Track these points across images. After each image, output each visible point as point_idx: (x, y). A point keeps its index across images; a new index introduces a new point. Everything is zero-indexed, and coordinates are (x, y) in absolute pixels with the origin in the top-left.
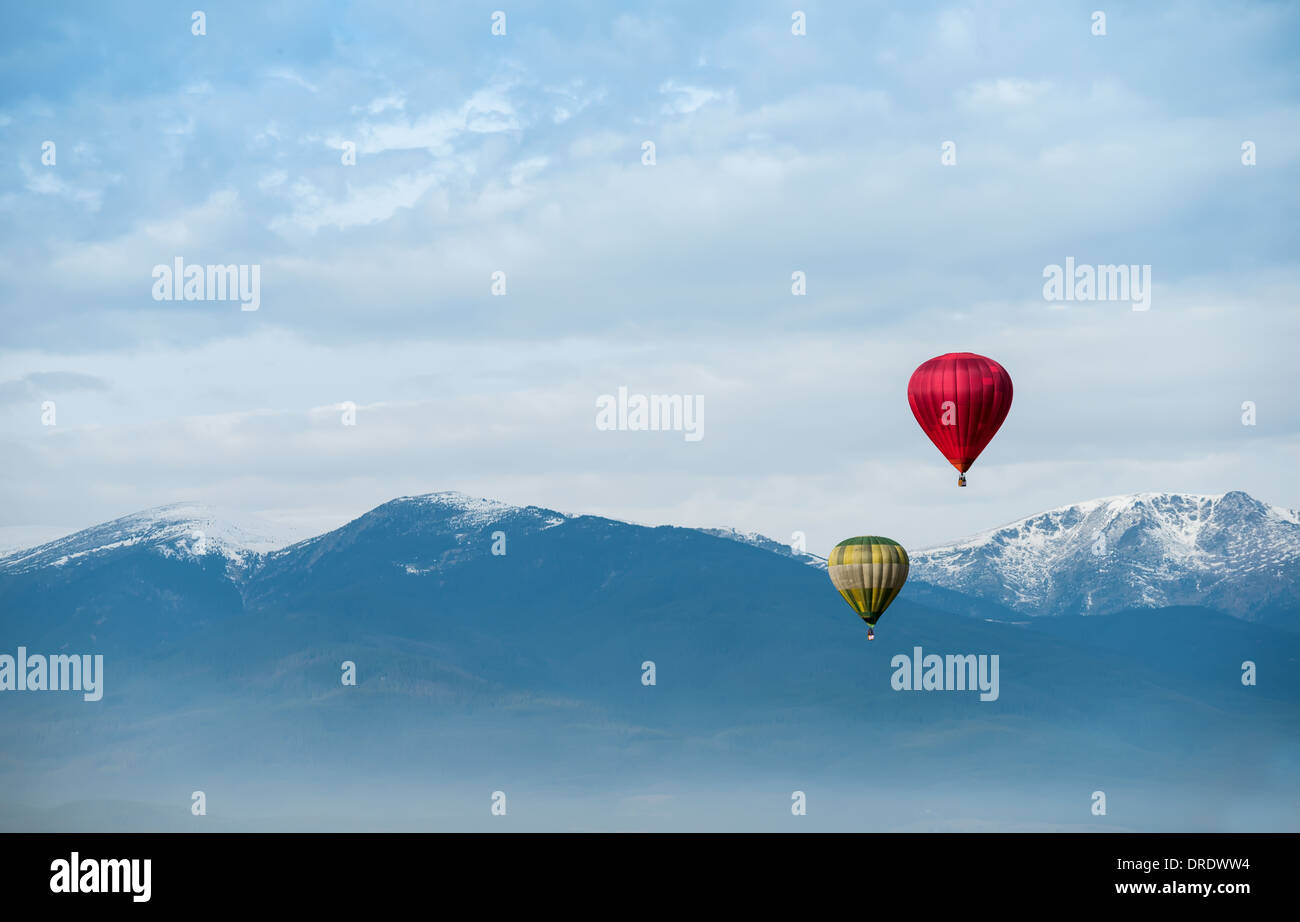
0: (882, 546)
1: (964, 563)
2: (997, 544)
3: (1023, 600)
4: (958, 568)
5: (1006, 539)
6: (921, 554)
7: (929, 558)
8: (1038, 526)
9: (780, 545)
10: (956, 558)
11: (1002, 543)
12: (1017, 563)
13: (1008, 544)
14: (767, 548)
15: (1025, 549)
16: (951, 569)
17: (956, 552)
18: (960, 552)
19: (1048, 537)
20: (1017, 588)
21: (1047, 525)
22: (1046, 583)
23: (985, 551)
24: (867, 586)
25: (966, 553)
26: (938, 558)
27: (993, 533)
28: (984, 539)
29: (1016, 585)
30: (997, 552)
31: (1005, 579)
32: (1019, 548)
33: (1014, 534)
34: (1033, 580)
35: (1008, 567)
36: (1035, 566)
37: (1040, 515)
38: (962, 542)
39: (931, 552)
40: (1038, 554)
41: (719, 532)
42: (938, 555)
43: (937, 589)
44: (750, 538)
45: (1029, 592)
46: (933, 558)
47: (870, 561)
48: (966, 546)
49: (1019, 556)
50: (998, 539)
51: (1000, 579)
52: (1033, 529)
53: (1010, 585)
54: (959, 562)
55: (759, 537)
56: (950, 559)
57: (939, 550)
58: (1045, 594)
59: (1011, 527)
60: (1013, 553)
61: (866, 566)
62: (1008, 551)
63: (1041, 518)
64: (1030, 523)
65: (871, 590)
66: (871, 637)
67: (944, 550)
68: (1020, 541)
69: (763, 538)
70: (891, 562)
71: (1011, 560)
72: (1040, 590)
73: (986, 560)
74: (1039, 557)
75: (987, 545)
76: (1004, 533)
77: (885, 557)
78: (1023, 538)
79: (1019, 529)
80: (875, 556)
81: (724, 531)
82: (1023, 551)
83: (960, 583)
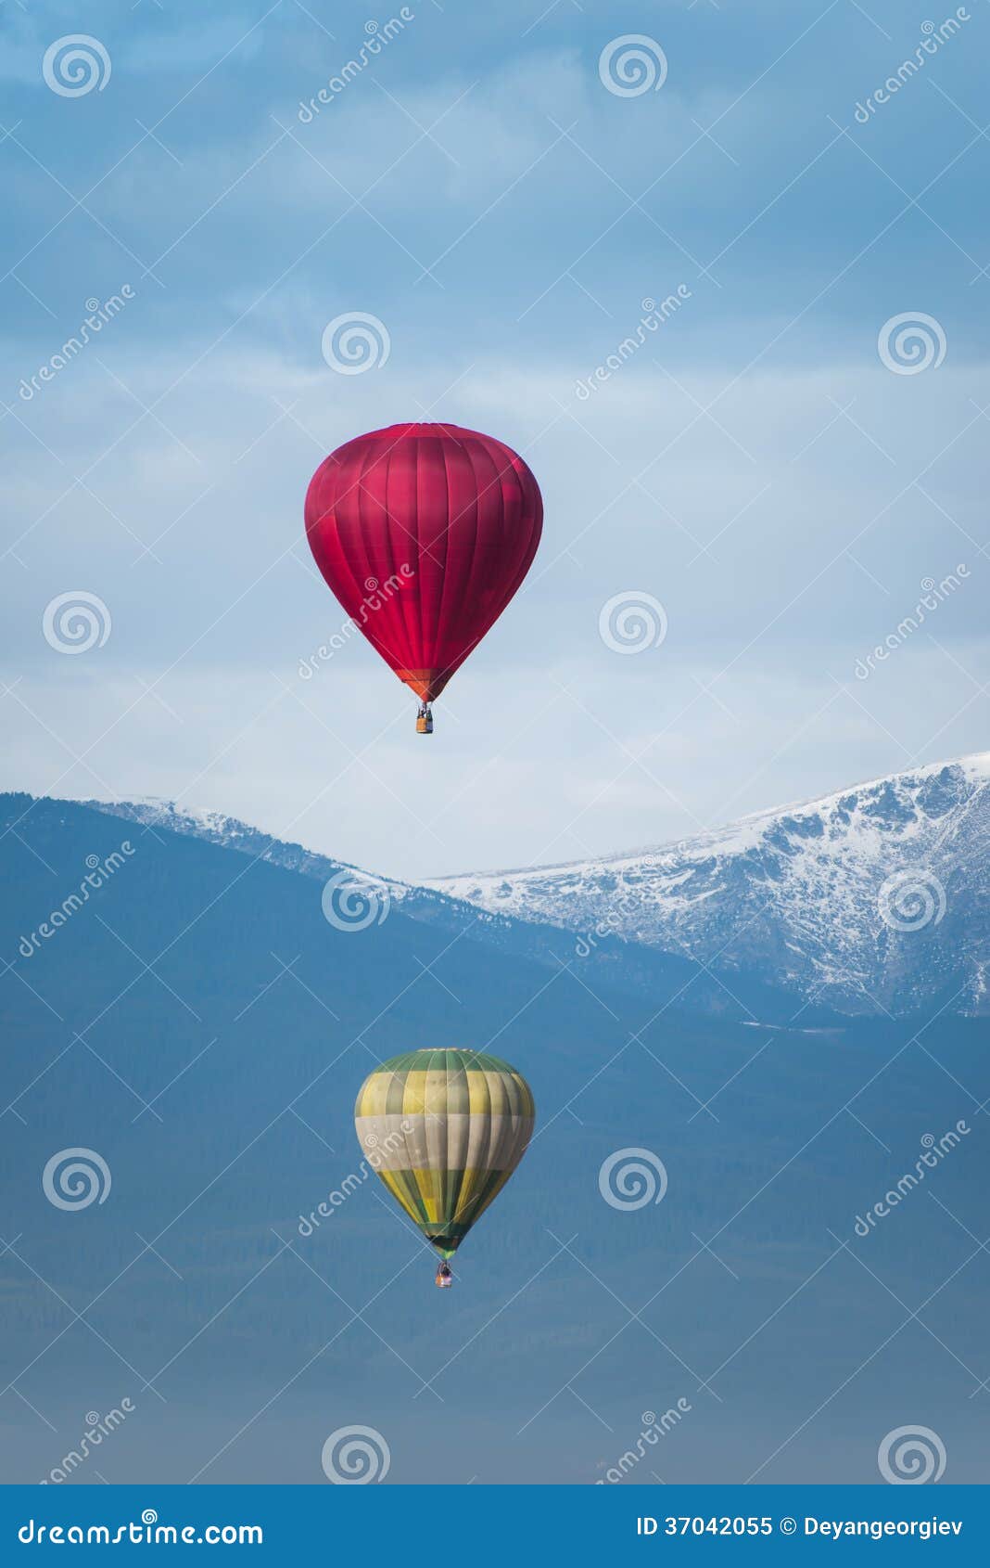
0: (488, 1074)
1: (700, 891)
2: (774, 850)
3: (829, 979)
4: (684, 904)
5: (794, 840)
6: (600, 870)
7: (620, 880)
8: (866, 811)
9: (278, 842)
10: (680, 880)
11: (785, 846)
12: (818, 894)
13: (799, 849)
14: (247, 849)
15: (838, 862)
16: (669, 905)
17: (681, 867)
18: (689, 866)
19: (888, 836)
20: (815, 950)
21: (889, 808)
22: (882, 940)
23: (746, 864)
24: (452, 1164)
25: (703, 868)
26: (639, 880)
27: (765, 825)
28: (744, 840)
29: (814, 945)
30: (773, 868)
31: (790, 930)
32: (823, 860)
33: (812, 827)
34: (853, 933)
35: (798, 903)
36: (858, 901)
37: (872, 785)
38: (693, 845)
39: (623, 865)
40: (864, 873)
41: (139, 810)
42: (638, 873)
43: (634, 951)
44: (210, 825)
45: (843, 958)
46: (629, 880)
47: (465, 1108)
48: (704, 854)
49: (824, 878)
50: (776, 837)
51: (779, 930)
52: (856, 816)
53: (799, 943)
54: (687, 890)
55: (230, 825)
56: (665, 882)
57: (643, 860)
58: (880, 967)
59: (807, 811)
60: (809, 871)
61: (455, 1120)
62: (799, 867)
63: (873, 792)
64: (851, 803)
65: (460, 1173)
66: (443, 1281)
67: (651, 861)
68: (826, 845)
69: (240, 827)
70: (507, 1111)
71: (805, 885)
72: (869, 957)
73: (746, 886)
74: (867, 881)
75: (752, 852)
76: (790, 825)
77: (496, 1099)
78: (833, 836)
79: (825, 816)
80: (476, 1097)
81: (149, 809)
82: (832, 867)
83: (688, 938)
